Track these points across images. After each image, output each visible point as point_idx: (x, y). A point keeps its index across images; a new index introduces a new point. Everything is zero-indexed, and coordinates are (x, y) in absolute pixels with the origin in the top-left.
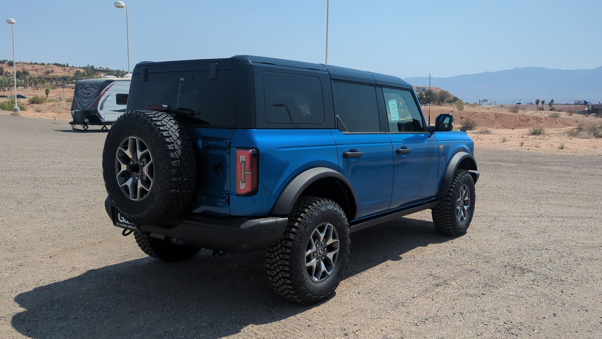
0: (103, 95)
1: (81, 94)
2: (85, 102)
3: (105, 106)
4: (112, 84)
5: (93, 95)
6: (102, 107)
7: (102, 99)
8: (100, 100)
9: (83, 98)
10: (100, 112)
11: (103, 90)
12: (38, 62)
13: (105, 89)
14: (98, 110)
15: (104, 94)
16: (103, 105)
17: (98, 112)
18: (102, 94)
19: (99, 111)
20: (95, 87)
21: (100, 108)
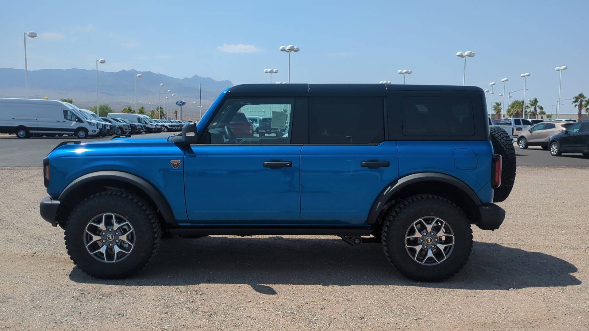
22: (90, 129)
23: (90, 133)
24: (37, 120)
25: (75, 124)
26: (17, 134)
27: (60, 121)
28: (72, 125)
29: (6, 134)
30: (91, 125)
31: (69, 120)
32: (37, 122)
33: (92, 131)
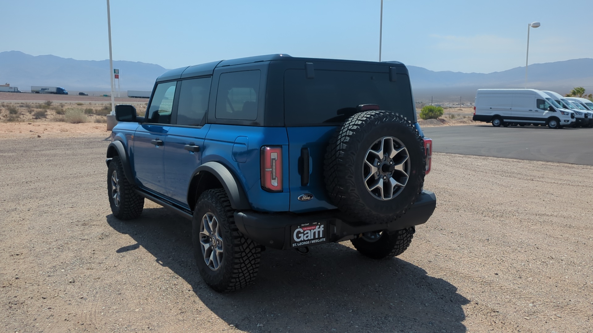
22: (562, 118)
23: (562, 123)
24: (511, 110)
25: (547, 113)
26: (493, 123)
27: (532, 110)
28: (544, 114)
29: (482, 122)
30: (564, 114)
31: (542, 109)
32: (511, 111)
33: (565, 121)
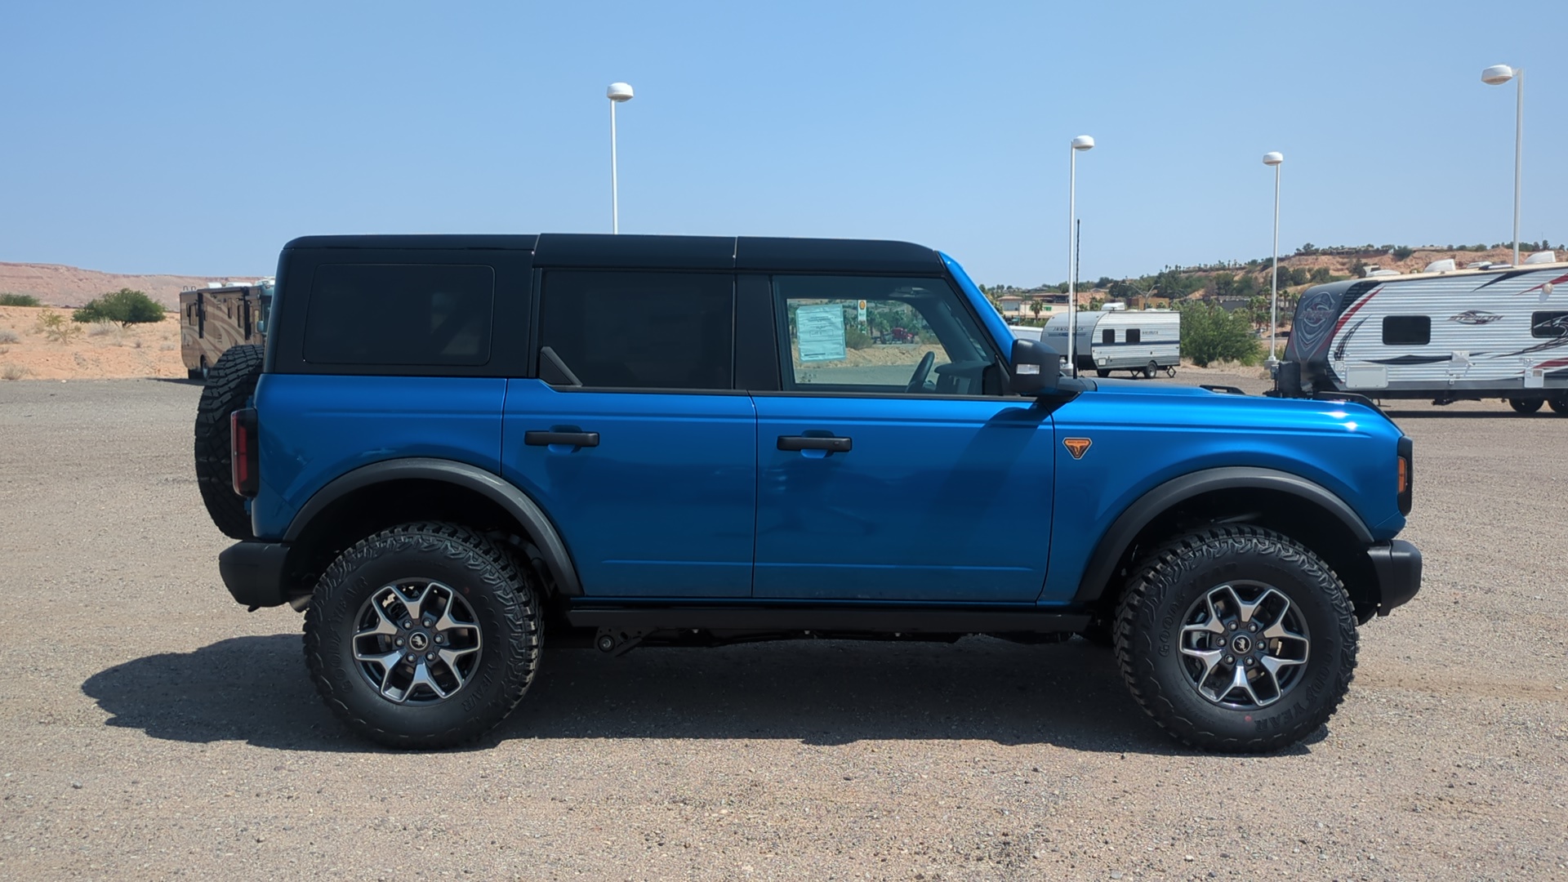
0: (1344, 322)
1: (1304, 322)
2: (1308, 340)
3: (1348, 351)
4: (1372, 291)
5: (1325, 322)
6: (1342, 352)
7: (1341, 333)
8: (1337, 335)
9: (1306, 332)
10: (1334, 365)
11: (1346, 308)
12: (1469, 245)
13: (1352, 306)
14: (1329, 359)
15: (1348, 318)
16: (1343, 347)
17: (1329, 365)
18: (1342, 318)
19: (1331, 363)
20: (1331, 304)
21: (1336, 354)
